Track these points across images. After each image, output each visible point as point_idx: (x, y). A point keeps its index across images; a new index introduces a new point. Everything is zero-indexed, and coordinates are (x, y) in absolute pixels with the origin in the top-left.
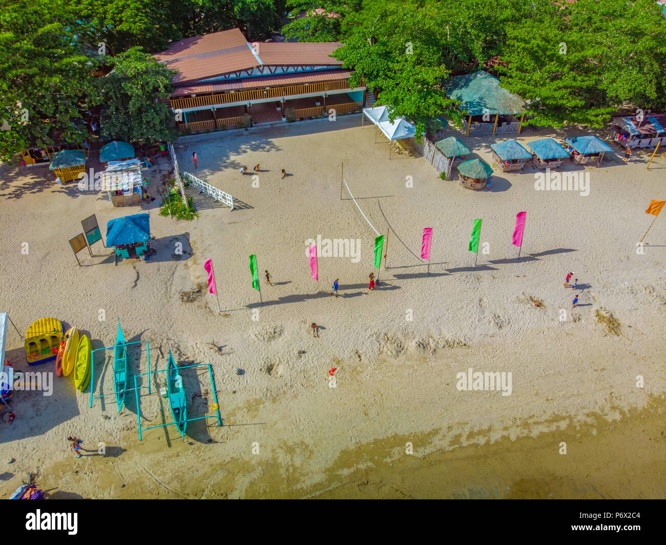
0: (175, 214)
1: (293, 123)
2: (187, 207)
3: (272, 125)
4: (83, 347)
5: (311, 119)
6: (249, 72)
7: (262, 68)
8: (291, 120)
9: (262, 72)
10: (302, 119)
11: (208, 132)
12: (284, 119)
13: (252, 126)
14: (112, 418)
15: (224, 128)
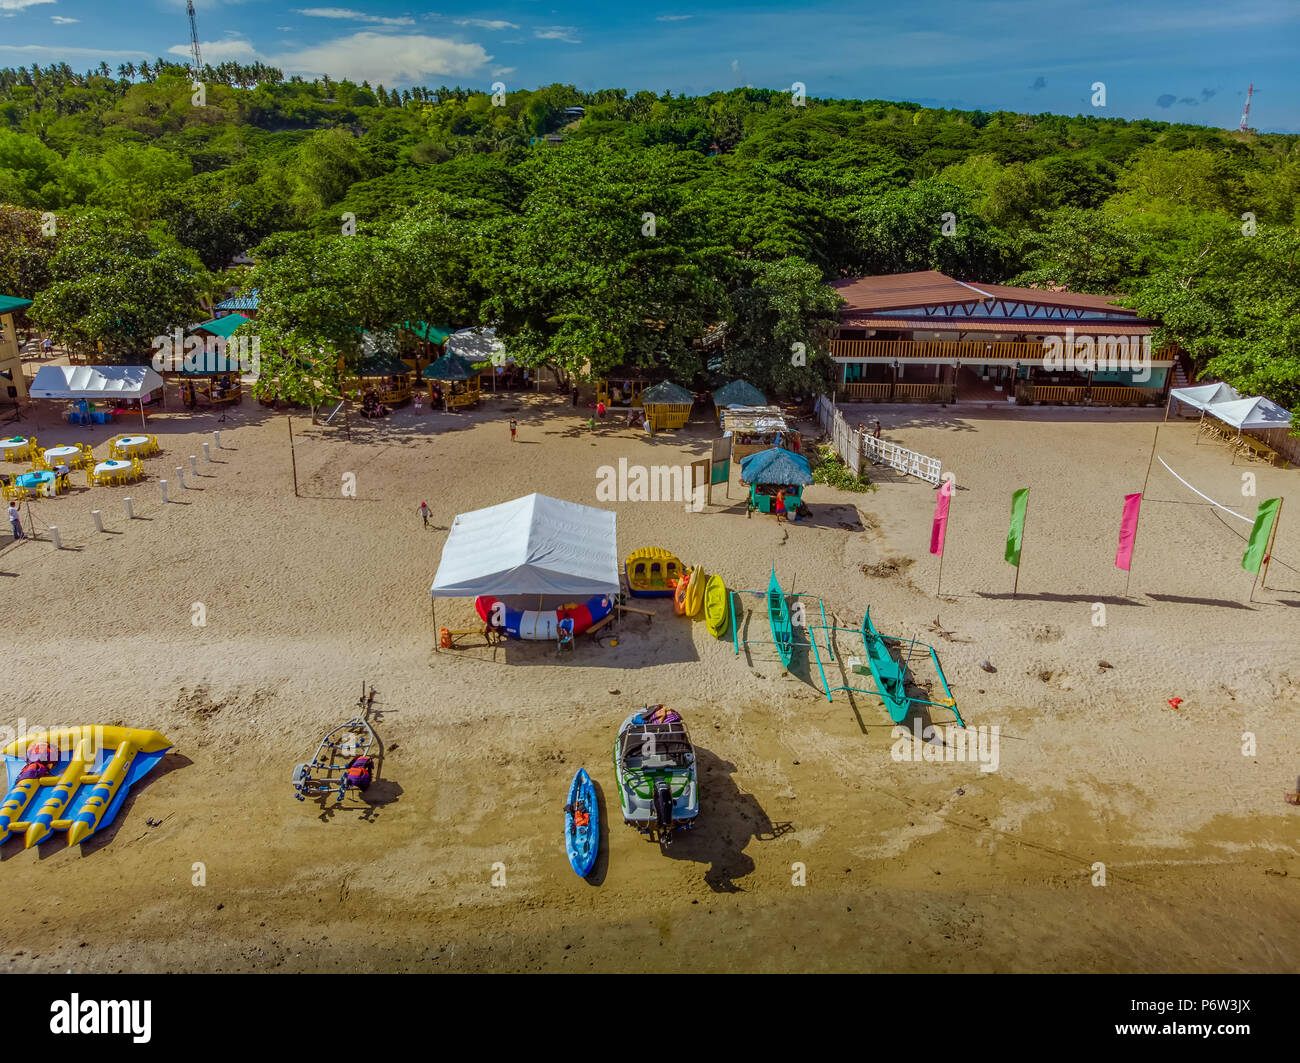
0: (834, 482)
1: (1027, 408)
2: (855, 474)
3: (989, 406)
4: (714, 587)
5: (1061, 404)
6: (969, 308)
7: (992, 303)
8: (1024, 402)
9: (990, 312)
10: (1044, 403)
11: (877, 401)
12: (1012, 400)
13: (953, 402)
14: (768, 678)
15: (905, 399)
